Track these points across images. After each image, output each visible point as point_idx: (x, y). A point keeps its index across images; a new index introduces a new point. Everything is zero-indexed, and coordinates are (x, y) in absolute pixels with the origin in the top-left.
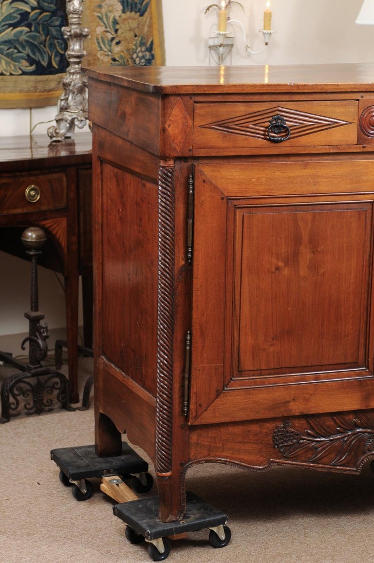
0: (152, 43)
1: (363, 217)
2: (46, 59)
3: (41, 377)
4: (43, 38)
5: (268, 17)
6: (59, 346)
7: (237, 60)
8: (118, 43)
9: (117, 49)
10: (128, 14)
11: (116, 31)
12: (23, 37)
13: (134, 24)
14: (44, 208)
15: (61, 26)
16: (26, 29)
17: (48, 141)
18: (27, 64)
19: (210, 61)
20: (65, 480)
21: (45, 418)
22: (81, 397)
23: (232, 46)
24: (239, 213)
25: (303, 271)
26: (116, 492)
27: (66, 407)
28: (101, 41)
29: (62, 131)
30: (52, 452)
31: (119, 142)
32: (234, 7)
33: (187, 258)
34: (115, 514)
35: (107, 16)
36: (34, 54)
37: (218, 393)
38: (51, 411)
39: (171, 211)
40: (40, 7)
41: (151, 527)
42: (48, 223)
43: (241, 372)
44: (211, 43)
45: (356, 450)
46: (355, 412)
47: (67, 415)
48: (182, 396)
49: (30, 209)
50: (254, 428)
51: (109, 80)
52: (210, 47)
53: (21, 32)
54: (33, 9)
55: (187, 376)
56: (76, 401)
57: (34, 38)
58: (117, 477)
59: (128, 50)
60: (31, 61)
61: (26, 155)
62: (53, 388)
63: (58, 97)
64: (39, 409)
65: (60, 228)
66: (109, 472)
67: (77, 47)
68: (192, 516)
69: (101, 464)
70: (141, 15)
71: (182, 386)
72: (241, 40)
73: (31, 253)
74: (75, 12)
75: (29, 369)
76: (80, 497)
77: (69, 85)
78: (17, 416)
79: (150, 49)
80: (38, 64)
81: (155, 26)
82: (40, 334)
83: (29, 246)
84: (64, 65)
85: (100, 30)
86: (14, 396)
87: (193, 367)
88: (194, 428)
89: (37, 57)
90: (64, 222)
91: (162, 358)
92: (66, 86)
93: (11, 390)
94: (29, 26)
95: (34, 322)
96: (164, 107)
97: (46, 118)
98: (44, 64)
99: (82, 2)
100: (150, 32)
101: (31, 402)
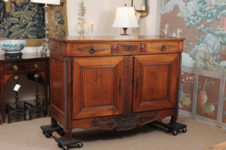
0: (65, 31)
1: (112, 70)
3: (39, 110)
4: (39, 30)
5: (92, 25)
6: (43, 102)
7: (85, 35)
8: (57, 31)
9: (57, 33)
10: (60, 24)
12: (35, 30)
13: (61, 27)
14: (39, 69)
15: (44, 27)
16: (36, 28)
17: (41, 54)
19: (79, 35)
20: (44, 133)
21: (40, 119)
23: (84, 32)
24: (83, 70)
25: (99, 83)
26: (56, 135)
27: (45, 116)
28: (53, 31)
29: (44, 52)
30: (41, 127)
32: (84, 23)
33: (71, 80)
34: (55, 141)
35: (55, 25)
37: (79, 112)
38: (41, 117)
39: (67, 69)
40: (39, 23)
41: (64, 143)
42: (40, 73)
43: (84, 107)
45: (112, 124)
46: (111, 116)
47: (45, 118)
48: (71, 113)
49: (36, 70)
50: (88, 120)
51: (53, 39)
52: (79, 32)
54: (37, 23)
55: (72, 108)
56: (47, 115)
57: (37, 30)
58: (56, 132)
59: (59, 33)
60: (37, 35)
61: (35, 57)
62: (42, 112)
63: (43, 44)
64: (38, 117)
65: (43, 74)
66: (54, 131)
67: (47, 32)
68: (74, 141)
69: (52, 129)
70: (63, 25)
71: (71, 110)
72: (86, 31)
73: (36, 80)
74: (47, 24)
75: (36, 107)
76: (47, 137)
78: (33, 118)
79: (65, 33)
80: (38, 36)
81: (66, 27)
82: (38, 99)
83: (36, 78)
84: (44, 36)
85: (53, 28)
86: (32, 114)
87: (73, 106)
88: (73, 120)
89: (38, 34)
90: (44, 73)
91: (66, 104)
92: (45, 41)
93: (32, 112)
94: (36, 27)
95: (37, 96)
96: (66, 45)
97: (40, 49)
98: (40, 36)
99: (48, 22)
100: (65, 29)
101: (36, 115)
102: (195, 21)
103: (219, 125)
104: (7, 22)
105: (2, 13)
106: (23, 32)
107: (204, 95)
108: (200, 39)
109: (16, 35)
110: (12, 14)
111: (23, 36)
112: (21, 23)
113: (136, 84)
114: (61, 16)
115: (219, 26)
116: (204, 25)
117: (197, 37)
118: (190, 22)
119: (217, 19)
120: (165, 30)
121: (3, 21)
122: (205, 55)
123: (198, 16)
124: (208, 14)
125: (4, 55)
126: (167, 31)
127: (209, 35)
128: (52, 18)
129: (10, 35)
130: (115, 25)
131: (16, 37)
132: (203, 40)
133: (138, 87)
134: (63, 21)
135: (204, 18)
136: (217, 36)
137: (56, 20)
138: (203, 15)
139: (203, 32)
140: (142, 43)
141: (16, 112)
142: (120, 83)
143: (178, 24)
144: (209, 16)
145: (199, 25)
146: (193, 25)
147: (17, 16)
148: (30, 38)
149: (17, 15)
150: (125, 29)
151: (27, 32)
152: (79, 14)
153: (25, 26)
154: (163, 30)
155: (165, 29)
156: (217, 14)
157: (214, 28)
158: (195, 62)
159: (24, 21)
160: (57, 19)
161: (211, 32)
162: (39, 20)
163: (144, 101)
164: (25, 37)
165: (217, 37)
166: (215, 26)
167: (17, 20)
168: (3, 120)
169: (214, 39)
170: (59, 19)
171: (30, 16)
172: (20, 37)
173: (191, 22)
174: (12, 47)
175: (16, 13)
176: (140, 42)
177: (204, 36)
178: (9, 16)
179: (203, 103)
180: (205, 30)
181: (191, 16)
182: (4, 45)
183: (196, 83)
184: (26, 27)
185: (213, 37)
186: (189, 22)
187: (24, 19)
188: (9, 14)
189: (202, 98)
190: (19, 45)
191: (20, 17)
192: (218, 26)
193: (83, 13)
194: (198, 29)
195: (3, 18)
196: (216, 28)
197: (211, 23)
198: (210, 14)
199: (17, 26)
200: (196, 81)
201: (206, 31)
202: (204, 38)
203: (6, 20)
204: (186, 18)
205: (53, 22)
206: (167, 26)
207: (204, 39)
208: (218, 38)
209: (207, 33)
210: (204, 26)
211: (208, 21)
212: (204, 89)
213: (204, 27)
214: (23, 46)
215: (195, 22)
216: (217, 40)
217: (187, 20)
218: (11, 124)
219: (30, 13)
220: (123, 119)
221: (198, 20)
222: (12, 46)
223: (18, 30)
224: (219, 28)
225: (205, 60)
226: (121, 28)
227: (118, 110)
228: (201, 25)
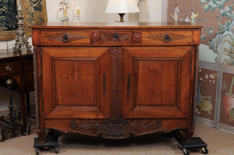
0: (44, 20)
1: (94, 64)
2: (11, 26)
3: (14, 126)
4: (10, 19)
5: (78, 11)
6: (19, 114)
8: (33, 20)
9: (33, 22)
10: (36, 11)
12: (3, 19)
13: (38, 14)
14: (12, 73)
15: (15, 15)
16: (4, 17)
17: (13, 51)
18: (5, 27)
21: (16, 139)
22: (27, 130)
23: (68, 20)
24: (56, 61)
27: (23, 134)
28: (28, 19)
29: (17, 48)
32: (68, 9)
35: (30, 12)
36: (7, 24)
38: (18, 136)
40: (8, 10)
42: (14, 77)
44: (62, 19)
47: (23, 137)
49: (8, 73)
52: (62, 21)
53: (3, 17)
54: (6, 10)
56: (26, 132)
57: (7, 19)
59: (37, 22)
60: (6, 26)
61: (6, 56)
62: (18, 129)
63: (15, 37)
64: (14, 136)
65: (18, 79)
67: (21, 22)
70: (40, 11)
72: (71, 18)
73: (9, 87)
74: (20, 11)
75: (10, 124)
77: (19, 33)
78: (7, 139)
79: (43, 22)
80: (9, 27)
81: (45, 15)
82: (13, 113)
83: (8, 85)
84: (17, 27)
85: (28, 16)
86: (6, 133)
89: (8, 25)
90: (19, 76)
92: (18, 34)
93: (5, 131)
94: (5, 15)
95: (11, 109)
97: (12, 44)
98: (11, 27)
99: (22, 8)
100: (43, 16)
101: (11, 134)
102: (217, 2)
107: (230, 98)
108: (224, 26)
113: (126, 83)
114: (38, 0)
116: (229, 7)
117: (220, 24)
118: (209, 3)
120: (174, 15)
122: (231, 46)
126: (177, 16)
128: (26, 3)
130: (108, 11)
132: (228, 27)
134: (41, 6)
137: (32, 5)
139: (229, 17)
140: (134, 30)
143: (192, 7)
145: (222, 7)
146: (214, 8)
150: (122, 15)
154: (171, 15)
155: (174, 13)
158: (218, 56)
160: (32, 4)
162: (9, 6)
170: (36, 4)
173: (211, 3)
176: (132, 30)
177: (230, 21)
179: (230, 108)
180: (231, 14)
183: (219, 83)
186: (208, 4)
189: (228, 102)
194: (221, 12)
200: (219, 80)
201: (232, 15)
202: (230, 24)
205: (28, 7)
206: (177, 10)
207: (230, 26)
210: (229, 9)
212: (231, 90)
213: (230, 10)
215: (217, 4)
217: (205, 2)
225: (231, 53)
226: (116, 13)
228: (225, 8)
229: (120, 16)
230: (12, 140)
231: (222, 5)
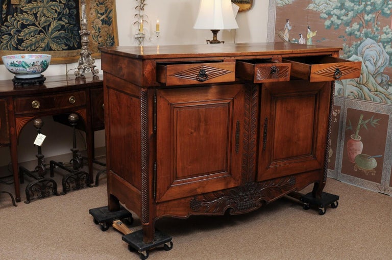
0: (113, 37)
1: (225, 109)
2: (72, 44)
3: (79, 175)
4: (71, 35)
5: (158, 26)
7: (146, 44)
8: (100, 37)
9: (100, 39)
10: (104, 25)
11: (100, 32)
12: (63, 35)
13: (106, 29)
14: (77, 106)
15: (78, 31)
16: (64, 32)
17: (75, 77)
18: (64, 46)
19: (136, 44)
20: (96, 222)
21: (81, 191)
22: (95, 180)
23: (144, 37)
25: (202, 133)
26: (121, 228)
27: (89, 186)
28: (94, 36)
29: (81, 73)
30: (90, 210)
31: (119, 80)
32: (144, 22)
33: (154, 131)
34: (123, 240)
35: (96, 27)
36: (67, 42)
37: (168, 188)
38: (82, 188)
39: (146, 110)
40: (69, 23)
41: (141, 246)
42: (78, 112)
43: (177, 178)
44: (136, 36)
45: (223, 205)
46: (222, 190)
47: (90, 189)
48: (153, 191)
49: (71, 106)
50: (183, 201)
52: (136, 38)
53: (62, 33)
54: (66, 24)
55: (155, 181)
56: (93, 183)
57: (67, 35)
58: (119, 221)
59: (104, 40)
60: (66, 45)
61: (65, 84)
62: (83, 179)
63: (78, 59)
64: (78, 187)
65: (84, 113)
66: (116, 219)
67: (85, 39)
68: (158, 240)
69: (111, 215)
70: (109, 26)
71: (153, 186)
72: (147, 35)
73: (73, 124)
74: (84, 25)
75: (74, 172)
76: (104, 229)
77: (83, 54)
78: (69, 191)
79: (113, 39)
80: (69, 46)
81: (115, 30)
82: (78, 157)
83: (72, 122)
84: (80, 46)
85: (93, 32)
86: (68, 183)
87: (158, 177)
88: (158, 203)
89: (68, 43)
90: (85, 111)
91: (144, 175)
92: (81, 54)
93: (67, 181)
94: (65, 30)
95: (75, 153)
97: (73, 68)
98: (72, 46)
99: (87, 20)
100: (113, 33)
101: (75, 185)
102: (342, 18)
103: (385, 191)
104: (13, 22)
105: (4, 7)
106: (42, 40)
107: (357, 141)
108: (351, 49)
109: (31, 45)
110: (23, 7)
111: (43, 46)
112: (39, 24)
113: (263, 131)
114: (106, 11)
115: (388, 27)
116: (359, 24)
117: (346, 45)
118: (332, 19)
119: (384, 14)
120: (284, 34)
121: (6, 20)
123: (346, 9)
124: (366, 5)
125: (13, 80)
126: (288, 35)
127: (368, 41)
128: (92, 14)
129: (20, 46)
130: (199, 25)
131: (31, 49)
132: (356, 49)
133: (266, 136)
134: (110, 18)
135: (359, 12)
136: (383, 43)
137: (99, 18)
138: (356, 8)
139: (357, 36)
140: (274, 57)
141: (40, 182)
142: (238, 131)
143: (309, 23)
144: (369, 8)
145: (349, 24)
146: (338, 25)
147: (30, 12)
148: (54, 50)
149: (31, 9)
150: (215, 32)
151: (50, 40)
152: (136, 7)
153: (45, 29)
154: (280, 33)
155: (285, 31)
156: (383, 5)
157: (377, 29)
158: (341, 87)
159: (43, 19)
160: (99, 15)
161: (372, 36)
162: (69, 17)
163: (276, 160)
164: (47, 48)
165: (383, 45)
166: (379, 26)
167: (32, 18)
168: (17, 196)
169: (378, 47)
170: (104, 16)
171: (54, 11)
172: (37, 47)
173: (334, 18)
174: (26, 67)
175: (30, 5)
177: (359, 42)
178: (17, 12)
179: (355, 155)
180: (361, 33)
181: (334, 9)
182: (13, 64)
183: (342, 122)
184: (48, 30)
185: (376, 45)
186: (330, 20)
187: (44, 15)
188: (16, 8)
189: (354, 147)
190: (39, 63)
191: (37, 12)
192: (385, 26)
193: (142, 5)
194: (347, 30)
195: (7, 14)
196: (382, 29)
197: (372, 21)
198: (371, 5)
199: (32, 28)
200: (343, 118)
201: (361, 35)
202: (359, 46)
203: (11, 18)
204: (325, 13)
205: (94, 20)
206: (288, 26)
207: (359, 48)
208: (385, 47)
209: (364, 39)
210: (358, 26)
211: (367, 17)
212: (358, 132)
213: (359, 28)
214: (47, 64)
215: (342, 20)
216: (383, 49)
217: (327, 16)
218: (32, 204)
219: (54, 6)
220: (241, 194)
221: (346, 15)
222: (27, 65)
223: (34, 37)
224: (387, 29)
225: (359, 84)
226: (209, 30)
227: (234, 179)
228: (353, 25)
229: (213, 34)
230: (76, 193)
231: (348, 21)
